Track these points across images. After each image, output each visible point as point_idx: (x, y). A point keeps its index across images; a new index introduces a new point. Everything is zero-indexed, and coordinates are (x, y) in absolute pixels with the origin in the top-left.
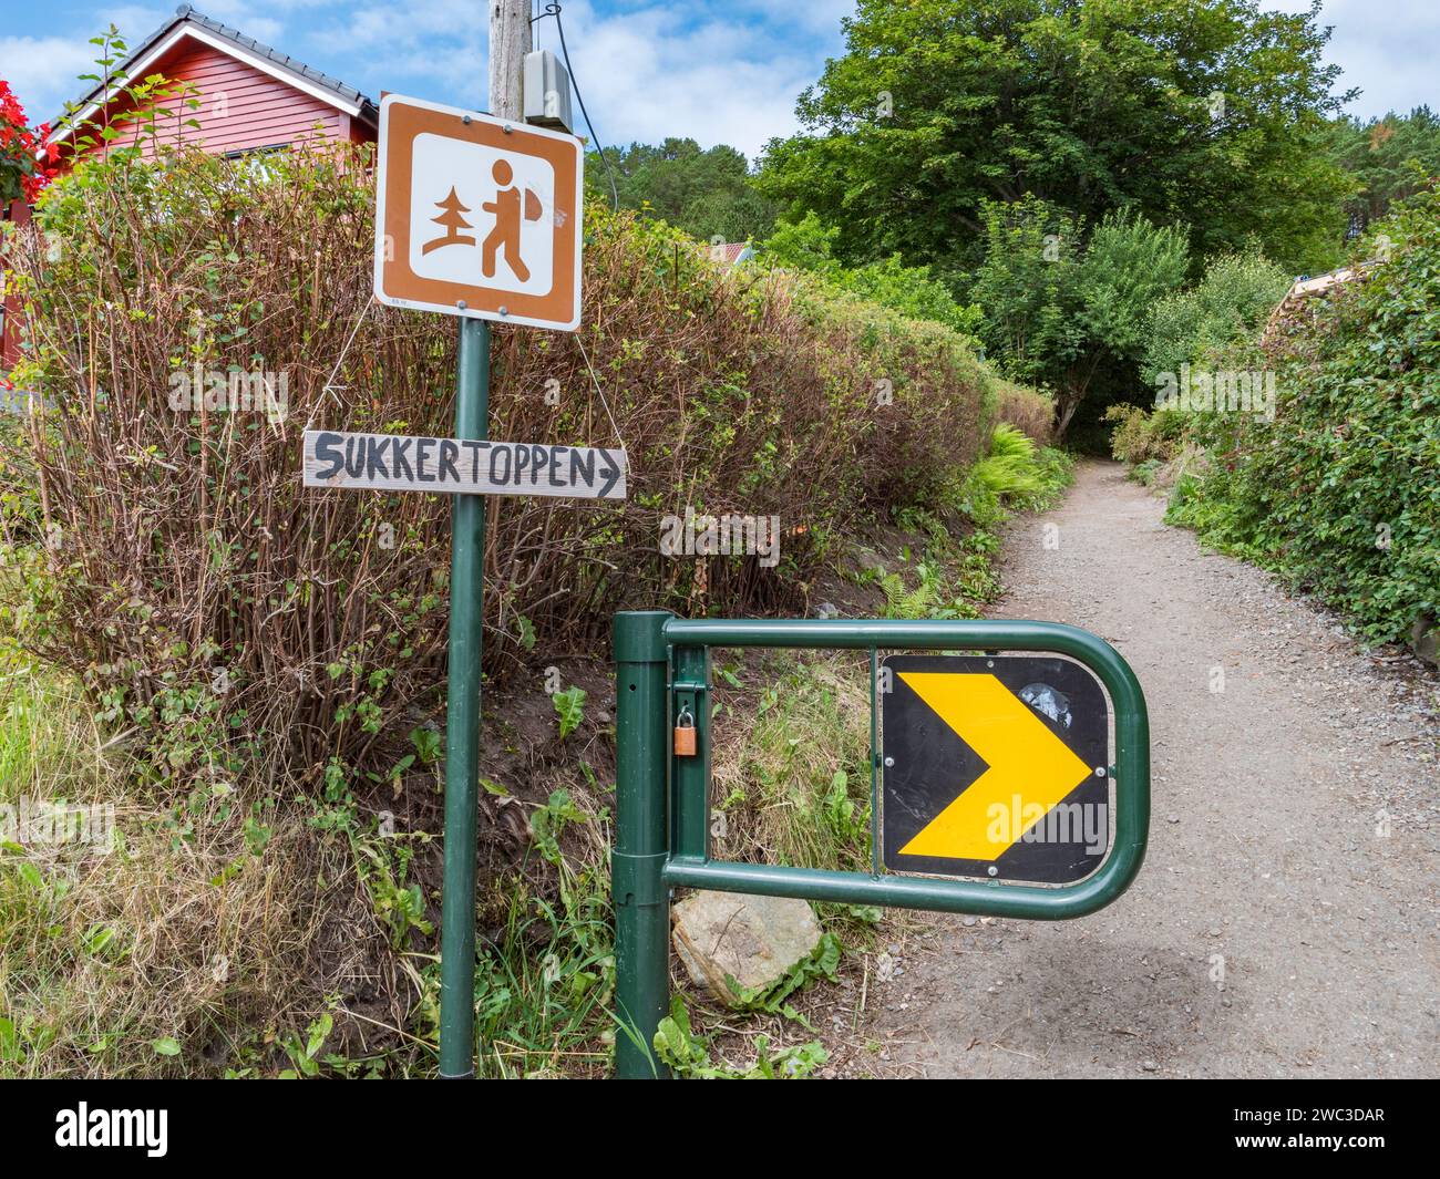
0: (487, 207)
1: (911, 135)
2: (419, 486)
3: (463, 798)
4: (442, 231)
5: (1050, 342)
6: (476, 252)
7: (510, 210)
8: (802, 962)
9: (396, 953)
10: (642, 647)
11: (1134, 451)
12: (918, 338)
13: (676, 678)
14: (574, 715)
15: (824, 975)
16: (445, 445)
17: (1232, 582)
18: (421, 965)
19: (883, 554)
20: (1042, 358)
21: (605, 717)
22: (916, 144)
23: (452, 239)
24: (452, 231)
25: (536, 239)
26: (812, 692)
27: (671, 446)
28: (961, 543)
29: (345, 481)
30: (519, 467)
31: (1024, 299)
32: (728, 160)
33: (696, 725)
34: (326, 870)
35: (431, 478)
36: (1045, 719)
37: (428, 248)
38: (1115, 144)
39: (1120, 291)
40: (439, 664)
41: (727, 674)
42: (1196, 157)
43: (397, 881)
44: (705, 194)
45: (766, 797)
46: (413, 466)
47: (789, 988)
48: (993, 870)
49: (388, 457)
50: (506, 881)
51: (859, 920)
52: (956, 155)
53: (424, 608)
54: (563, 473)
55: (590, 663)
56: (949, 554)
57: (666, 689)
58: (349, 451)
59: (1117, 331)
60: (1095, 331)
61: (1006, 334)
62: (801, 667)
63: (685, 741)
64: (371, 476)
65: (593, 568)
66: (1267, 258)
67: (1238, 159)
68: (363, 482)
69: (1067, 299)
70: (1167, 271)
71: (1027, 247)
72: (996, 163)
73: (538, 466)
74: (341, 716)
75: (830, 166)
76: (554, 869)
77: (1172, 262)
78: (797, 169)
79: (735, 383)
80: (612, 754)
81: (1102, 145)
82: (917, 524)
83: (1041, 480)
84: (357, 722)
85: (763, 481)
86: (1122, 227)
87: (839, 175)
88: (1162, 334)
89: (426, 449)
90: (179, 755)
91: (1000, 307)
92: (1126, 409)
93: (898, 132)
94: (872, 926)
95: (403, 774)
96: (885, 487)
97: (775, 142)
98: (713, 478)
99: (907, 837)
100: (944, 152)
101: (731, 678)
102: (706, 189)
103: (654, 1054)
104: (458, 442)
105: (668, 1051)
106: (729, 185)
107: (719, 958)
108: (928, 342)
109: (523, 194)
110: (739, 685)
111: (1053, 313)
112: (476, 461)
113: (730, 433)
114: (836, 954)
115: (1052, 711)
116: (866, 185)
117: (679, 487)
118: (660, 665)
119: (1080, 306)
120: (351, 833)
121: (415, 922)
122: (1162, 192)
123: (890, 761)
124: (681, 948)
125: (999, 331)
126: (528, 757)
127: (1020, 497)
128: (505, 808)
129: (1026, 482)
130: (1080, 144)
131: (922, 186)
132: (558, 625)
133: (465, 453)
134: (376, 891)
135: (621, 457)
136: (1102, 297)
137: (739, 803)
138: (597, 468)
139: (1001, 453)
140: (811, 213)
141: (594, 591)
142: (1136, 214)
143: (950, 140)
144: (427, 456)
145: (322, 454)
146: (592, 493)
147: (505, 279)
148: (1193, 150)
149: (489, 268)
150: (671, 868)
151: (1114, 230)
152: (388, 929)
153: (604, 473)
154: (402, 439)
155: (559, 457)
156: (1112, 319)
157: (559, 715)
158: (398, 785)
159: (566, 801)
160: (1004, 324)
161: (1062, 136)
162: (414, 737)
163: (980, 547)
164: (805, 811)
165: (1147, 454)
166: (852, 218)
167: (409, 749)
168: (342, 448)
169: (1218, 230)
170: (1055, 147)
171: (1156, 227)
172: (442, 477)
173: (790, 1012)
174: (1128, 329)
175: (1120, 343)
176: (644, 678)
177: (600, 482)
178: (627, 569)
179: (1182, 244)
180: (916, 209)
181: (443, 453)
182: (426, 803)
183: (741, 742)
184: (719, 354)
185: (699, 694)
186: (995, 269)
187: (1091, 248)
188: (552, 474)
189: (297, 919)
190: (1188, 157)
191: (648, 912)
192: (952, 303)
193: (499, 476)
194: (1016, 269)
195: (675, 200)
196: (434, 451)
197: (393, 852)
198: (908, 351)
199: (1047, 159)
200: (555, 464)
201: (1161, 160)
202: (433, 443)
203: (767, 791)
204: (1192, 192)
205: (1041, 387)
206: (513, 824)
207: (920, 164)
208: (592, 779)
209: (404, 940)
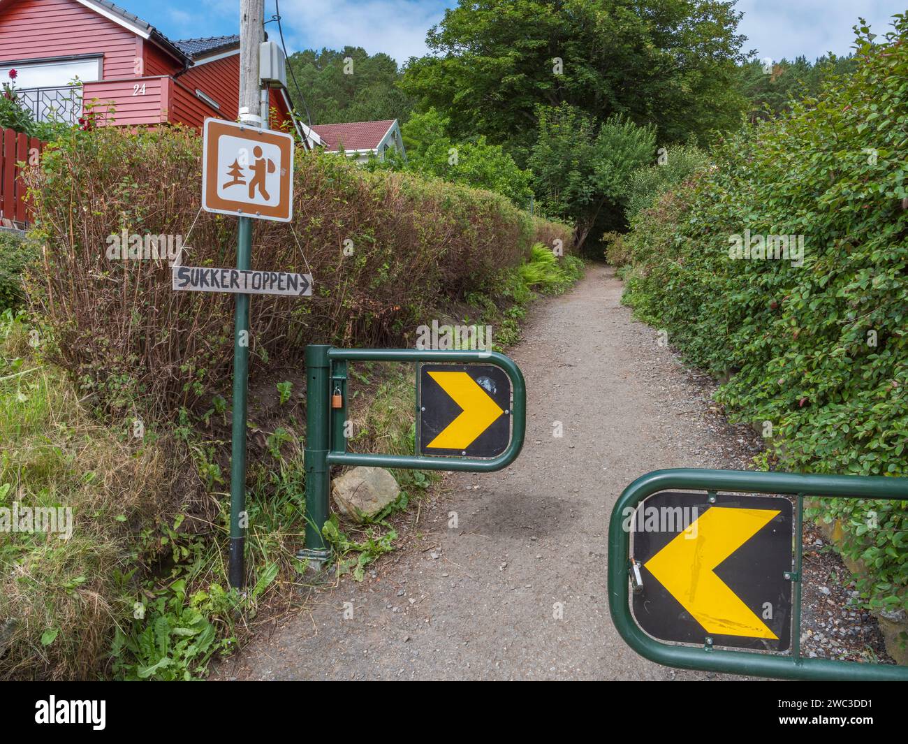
0: (251, 167)
1: (495, 61)
2: (222, 290)
3: (240, 422)
4: (232, 178)
5: (574, 193)
6: (246, 188)
7: (261, 169)
8: (391, 503)
9: (208, 493)
10: (318, 361)
11: (618, 260)
12: (477, 201)
13: (334, 374)
14: (287, 394)
15: (401, 509)
16: (233, 272)
17: (641, 337)
18: (220, 498)
19: (456, 318)
20: (569, 202)
21: (302, 396)
22: (499, 66)
23: (236, 182)
24: (236, 178)
25: (273, 182)
26: (404, 387)
27: (334, 267)
28: (504, 313)
29: (191, 288)
30: (265, 282)
31: (559, 166)
32: (385, 63)
33: (342, 394)
34: (178, 456)
35: (227, 287)
36: (486, 390)
37: (225, 186)
38: (615, 74)
39: (615, 164)
40: (228, 368)
41: (363, 378)
42: (662, 85)
43: (208, 462)
44: (370, 85)
45: (378, 433)
46: (219, 281)
47: (385, 514)
48: (464, 453)
49: (209, 277)
50: (256, 466)
51: (418, 486)
52: (522, 75)
53: (221, 342)
54: (284, 284)
55: (295, 371)
56: (495, 319)
57: (329, 379)
58: (192, 275)
59: (613, 188)
60: (599, 187)
61: (548, 186)
62: (401, 375)
63: (337, 401)
64: (202, 286)
65: (296, 325)
66: (699, 148)
67: (685, 88)
68: (198, 288)
69: (584, 167)
70: (643, 152)
71: (562, 135)
72: (547, 81)
73: (273, 281)
74: (186, 389)
75: (446, 77)
76: (278, 462)
77: (646, 148)
78: (426, 77)
79: (369, 234)
80: (304, 412)
81: (609, 74)
82: (478, 302)
83: (561, 276)
84: (192, 390)
85: (382, 283)
86: (618, 125)
87: (452, 83)
88: (638, 191)
89: (225, 274)
90: (118, 403)
91: (545, 170)
92: (615, 235)
93: (488, 59)
94: (424, 489)
95: (210, 416)
96: (458, 283)
97: (413, 59)
98: (356, 283)
99: (429, 441)
100: (515, 73)
101: (364, 379)
102: (370, 81)
103: (323, 536)
104: (238, 271)
105: (329, 535)
106: (385, 80)
107: (353, 501)
108: (484, 202)
109: (267, 161)
110: (368, 383)
111: (575, 175)
112: (246, 279)
113: (364, 261)
114: (407, 500)
115: (488, 387)
116: (468, 91)
117: (339, 287)
118: (326, 369)
119: (592, 172)
120: (188, 441)
121: (217, 479)
122: (644, 104)
123: (423, 409)
124: (336, 498)
125: (544, 184)
126: (265, 412)
127: (548, 286)
128: (256, 434)
129: (552, 277)
130: (595, 72)
131: (503, 93)
132: (279, 352)
133: (242, 276)
134: (200, 465)
135: (309, 277)
136: (604, 167)
137: (365, 435)
138: (299, 282)
139: (537, 260)
140: (432, 108)
141: (297, 337)
142: (627, 117)
143: (519, 66)
144: (225, 277)
145: (181, 276)
146: (297, 293)
147: (259, 200)
148: (661, 80)
149: (252, 195)
150: (330, 456)
151: (613, 127)
152: (205, 482)
153: (302, 285)
154: (215, 270)
155: (282, 277)
156: (610, 181)
157: (280, 394)
158: (207, 421)
159: (282, 432)
160: (548, 180)
161: (585, 67)
162: (214, 401)
163: (514, 315)
164: (396, 440)
165: (625, 261)
166: (459, 110)
167: (213, 406)
168: (189, 274)
169: (673, 129)
170: (581, 74)
171: (638, 127)
172: (232, 286)
173: (384, 523)
174: (619, 187)
175: (614, 195)
176: (319, 374)
177: (300, 288)
178: (313, 326)
179: (652, 138)
180: (499, 106)
181: (232, 276)
182: (220, 430)
183: (367, 408)
184: (361, 219)
185: (343, 381)
186: (542, 148)
187: (599, 137)
188: (279, 285)
189: (167, 475)
190: (658, 84)
191: (320, 475)
192: (515, 168)
193: (256, 286)
194: (555, 148)
195: (350, 87)
196: (228, 275)
197: (206, 450)
198: (470, 208)
199: (575, 81)
200: (281, 281)
201: (642, 85)
202: (228, 271)
203: (378, 430)
204: (660, 106)
205: (568, 219)
206: (259, 441)
207: (500, 79)
208: (295, 423)
209: (212, 488)
